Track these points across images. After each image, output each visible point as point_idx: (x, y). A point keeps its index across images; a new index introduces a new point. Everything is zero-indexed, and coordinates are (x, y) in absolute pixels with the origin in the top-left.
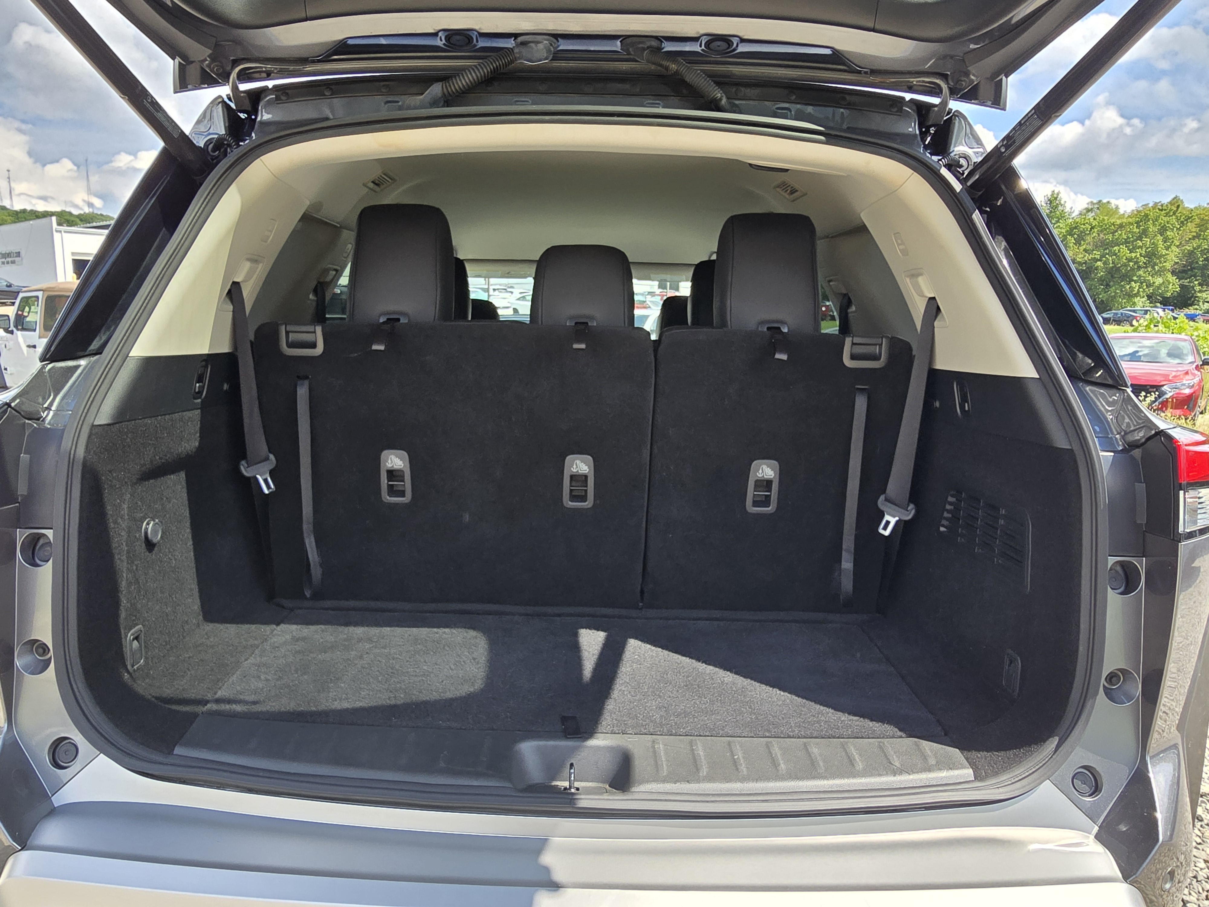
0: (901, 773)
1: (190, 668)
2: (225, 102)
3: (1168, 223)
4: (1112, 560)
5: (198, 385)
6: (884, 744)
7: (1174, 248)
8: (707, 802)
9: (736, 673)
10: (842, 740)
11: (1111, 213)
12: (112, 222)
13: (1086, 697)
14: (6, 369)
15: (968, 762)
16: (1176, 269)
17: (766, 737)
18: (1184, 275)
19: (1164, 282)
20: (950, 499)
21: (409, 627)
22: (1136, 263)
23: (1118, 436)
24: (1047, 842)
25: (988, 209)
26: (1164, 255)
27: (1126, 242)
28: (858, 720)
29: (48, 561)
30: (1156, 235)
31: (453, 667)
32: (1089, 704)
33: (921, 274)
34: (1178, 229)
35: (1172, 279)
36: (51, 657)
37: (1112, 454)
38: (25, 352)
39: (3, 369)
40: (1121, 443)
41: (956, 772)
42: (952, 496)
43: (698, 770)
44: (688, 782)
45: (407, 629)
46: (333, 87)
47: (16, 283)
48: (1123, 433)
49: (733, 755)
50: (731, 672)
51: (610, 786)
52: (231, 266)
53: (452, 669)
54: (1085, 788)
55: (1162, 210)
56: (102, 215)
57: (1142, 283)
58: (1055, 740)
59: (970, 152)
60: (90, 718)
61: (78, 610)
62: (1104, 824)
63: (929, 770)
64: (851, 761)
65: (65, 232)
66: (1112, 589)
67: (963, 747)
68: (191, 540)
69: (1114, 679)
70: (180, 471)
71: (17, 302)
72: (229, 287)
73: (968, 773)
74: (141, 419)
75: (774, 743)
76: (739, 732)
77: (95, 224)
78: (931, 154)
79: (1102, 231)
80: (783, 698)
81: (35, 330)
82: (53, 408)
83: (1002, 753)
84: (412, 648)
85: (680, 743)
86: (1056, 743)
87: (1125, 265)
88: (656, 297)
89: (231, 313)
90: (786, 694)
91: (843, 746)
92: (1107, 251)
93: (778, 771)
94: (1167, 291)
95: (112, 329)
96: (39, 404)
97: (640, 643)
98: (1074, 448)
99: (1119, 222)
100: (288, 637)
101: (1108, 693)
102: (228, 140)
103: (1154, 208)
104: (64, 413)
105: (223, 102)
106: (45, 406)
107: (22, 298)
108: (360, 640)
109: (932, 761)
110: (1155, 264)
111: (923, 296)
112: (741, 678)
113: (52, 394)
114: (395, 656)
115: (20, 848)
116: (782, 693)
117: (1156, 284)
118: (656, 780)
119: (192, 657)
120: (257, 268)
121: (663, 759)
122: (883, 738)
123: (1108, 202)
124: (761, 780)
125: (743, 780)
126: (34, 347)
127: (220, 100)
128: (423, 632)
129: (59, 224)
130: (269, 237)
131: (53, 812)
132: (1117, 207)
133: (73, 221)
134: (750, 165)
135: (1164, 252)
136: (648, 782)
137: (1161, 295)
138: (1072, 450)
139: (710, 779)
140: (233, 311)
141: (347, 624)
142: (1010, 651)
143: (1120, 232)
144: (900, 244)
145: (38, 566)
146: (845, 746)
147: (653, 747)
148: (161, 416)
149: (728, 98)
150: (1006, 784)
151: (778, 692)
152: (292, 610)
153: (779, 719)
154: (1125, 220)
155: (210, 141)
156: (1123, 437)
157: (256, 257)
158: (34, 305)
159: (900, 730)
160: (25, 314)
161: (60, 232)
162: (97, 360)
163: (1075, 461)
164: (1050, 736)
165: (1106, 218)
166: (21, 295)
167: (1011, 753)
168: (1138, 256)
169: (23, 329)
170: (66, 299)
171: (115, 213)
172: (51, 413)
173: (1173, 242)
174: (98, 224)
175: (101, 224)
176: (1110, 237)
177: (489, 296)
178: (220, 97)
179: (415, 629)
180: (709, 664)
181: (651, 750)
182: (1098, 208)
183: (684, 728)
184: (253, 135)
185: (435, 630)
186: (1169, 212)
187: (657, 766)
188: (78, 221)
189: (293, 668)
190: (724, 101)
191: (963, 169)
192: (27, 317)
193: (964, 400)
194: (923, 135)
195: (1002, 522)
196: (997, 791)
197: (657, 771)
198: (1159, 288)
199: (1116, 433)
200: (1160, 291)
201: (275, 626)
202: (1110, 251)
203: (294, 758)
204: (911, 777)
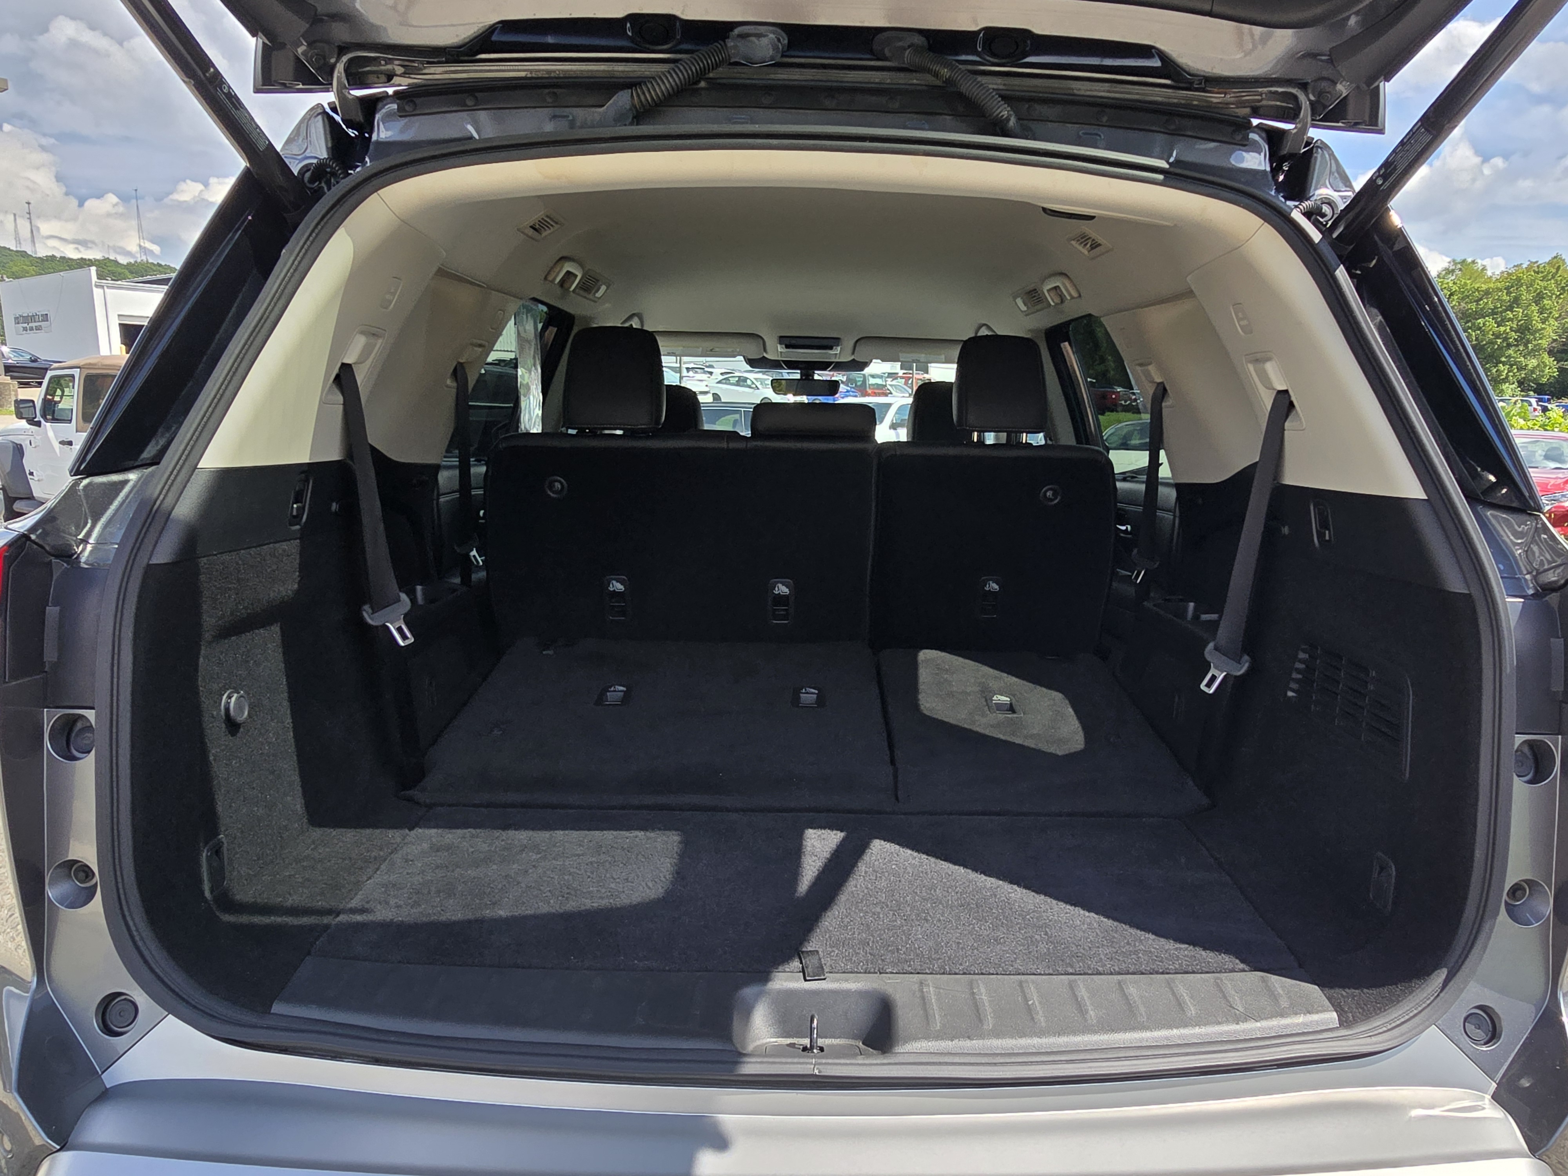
0: (1245, 1020)
1: (292, 891)
2: (328, 114)
3: (1545, 288)
4: (1519, 739)
5: (295, 506)
6: (1222, 980)
7: (1552, 321)
8: (995, 1064)
9: (1026, 887)
10: (1167, 976)
11: (1476, 275)
12: (173, 275)
13: (1482, 918)
14: (31, 474)
15: (1331, 1003)
16: (1554, 348)
17: (1068, 974)
18: (1563, 355)
19: (1538, 365)
20: (1302, 655)
21: (589, 830)
22: (1506, 339)
23: (1528, 577)
24: (1432, 1107)
25: (1359, 272)
26: (1540, 330)
27: (1493, 313)
28: (1187, 949)
29: (89, 752)
30: (1530, 305)
31: (650, 884)
32: (1486, 927)
33: (1269, 359)
34: (1558, 297)
35: (1549, 360)
36: (96, 883)
37: (1522, 600)
38: (58, 451)
39: (27, 472)
40: (1531, 585)
41: (1315, 1017)
42: (1304, 651)
43: (980, 1021)
44: (969, 1038)
45: (587, 832)
46: (477, 94)
47: (43, 356)
48: (1534, 573)
49: (1026, 1000)
50: (1019, 885)
51: (863, 1043)
52: (339, 342)
53: (649, 888)
54: (1480, 1034)
55: (1538, 273)
56: (159, 265)
57: (1511, 366)
58: (1442, 974)
59: (1335, 195)
60: (154, 966)
61: (133, 819)
62: (1504, 1080)
63: (1282, 1015)
64: (1180, 1004)
65: (108, 287)
66: (1519, 776)
67: (1323, 982)
68: (289, 716)
69: (1519, 893)
70: (272, 624)
71: (45, 382)
72: (336, 371)
73: (1331, 1017)
74: (216, 555)
75: (1079, 982)
76: (1033, 967)
77: (149, 278)
78: (1287, 198)
79: (1463, 299)
80: (1088, 920)
81: (70, 421)
82: (92, 541)
83: (1375, 991)
84: (594, 859)
85: (956, 984)
86: (1444, 976)
87: (1491, 342)
88: (899, 380)
89: (341, 407)
90: (1092, 914)
91: (1169, 983)
92: (1470, 324)
93: (1086, 1020)
94: (1543, 376)
95: (173, 428)
96: (70, 534)
97: (897, 847)
98: (1473, 592)
99: (1484, 287)
100: (425, 846)
101: (1511, 912)
102: (331, 167)
103: (1528, 269)
104: (106, 547)
105: (325, 113)
106: (80, 537)
107: (51, 378)
108: (524, 848)
109: (1284, 1003)
110: (1529, 342)
111: (1270, 387)
112: (1033, 894)
113: (90, 521)
114: (572, 870)
115: (58, 1147)
116: (1087, 914)
117: (1530, 367)
118: (927, 1037)
119: (294, 875)
120: (375, 345)
121: (935, 1007)
122: (1220, 972)
123: (1473, 262)
124: (1065, 1033)
125: (1041, 1034)
126: (70, 443)
127: (320, 111)
128: (609, 835)
129: (100, 277)
130: (391, 302)
131: (106, 1095)
132: (1484, 269)
133: (120, 274)
134: (1044, 209)
135: (1540, 326)
136: (916, 1039)
137: (1535, 381)
138: (1470, 595)
139: (997, 1033)
140: (344, 404)
141: (506, 827)
142: (1380, 854)
143: (1485, 301)
144: (1242, 319)
145: (75, 759)
146: (1172, 985)
147: (921, 991)
148: (244, 549)
149: (1019, 119)
150: (1381, 1031)
151: (1082, 912)
152: (430, 807)
153: (1084, 949)
154: (1492, 285)
155: (306, 168)
156: (1535, 578)
157: (374, 330)
158: (68, 387)
159: (1242, 961)
160: (57, 399)
161: (102, 287)
162: (152, 475)
163: (1474, 611)
164: (1436, 967)
165: (1468, 282)
166: (49, 374)
167: (1385, 991)
168: (1508, 330)
169: (55, 420)
170: (111, 379)
171: (177, 262)
172: (89, 548)
173: (1551, 313)
174: (154, 278)
175: (159, 277)
176: (1473, 306)
177: (681, 378)
178: (320, 105)
179: (597, 833)
180: (990, 876)
181: (918, 994)
182: (1460, 270)
183: (961, 964)
184: (367, 159)
185: (624, 833)
186: (1547, 275)
187: (927, 1017)
188: (127, 272)
189: (433, 889)
190: (1012, 122)
191: (1326, 219)
192: (60, 402)
193: (1324, 525)
194: (1275, 171)
195: (1371, 687)
196: (1368, 1040)
197: (928, 1024)
198: (1533, 372)
199: (1525, 572)
200: (1534, 376)
201: (407, 831)
202: (1473, 324)
203: (438, 1016)
204: (1258, 1024)
